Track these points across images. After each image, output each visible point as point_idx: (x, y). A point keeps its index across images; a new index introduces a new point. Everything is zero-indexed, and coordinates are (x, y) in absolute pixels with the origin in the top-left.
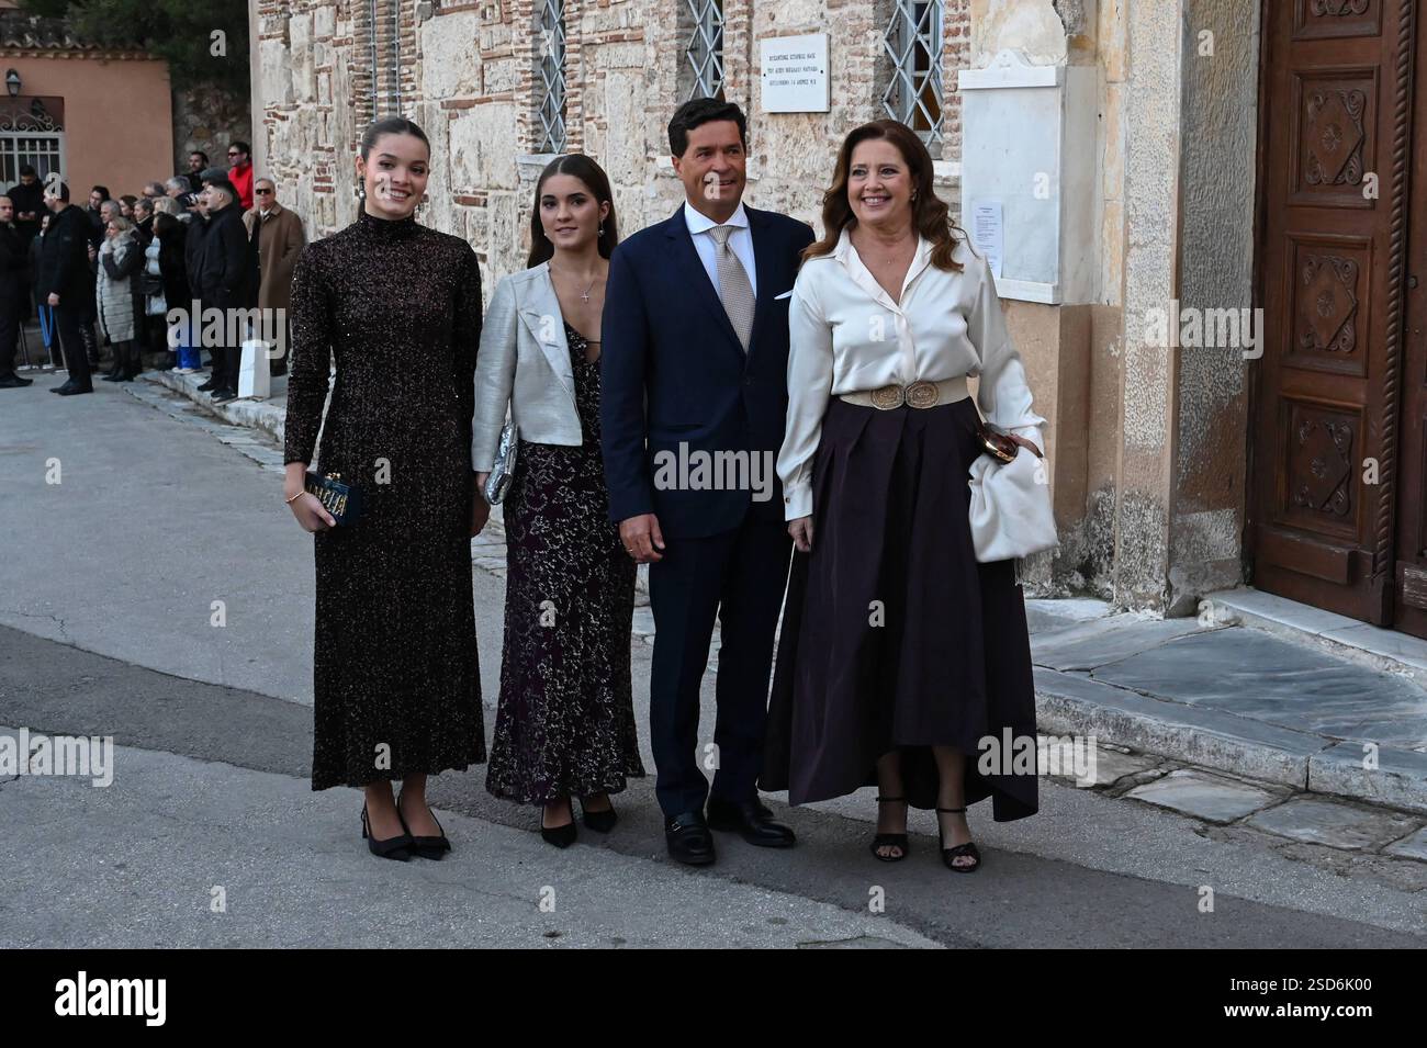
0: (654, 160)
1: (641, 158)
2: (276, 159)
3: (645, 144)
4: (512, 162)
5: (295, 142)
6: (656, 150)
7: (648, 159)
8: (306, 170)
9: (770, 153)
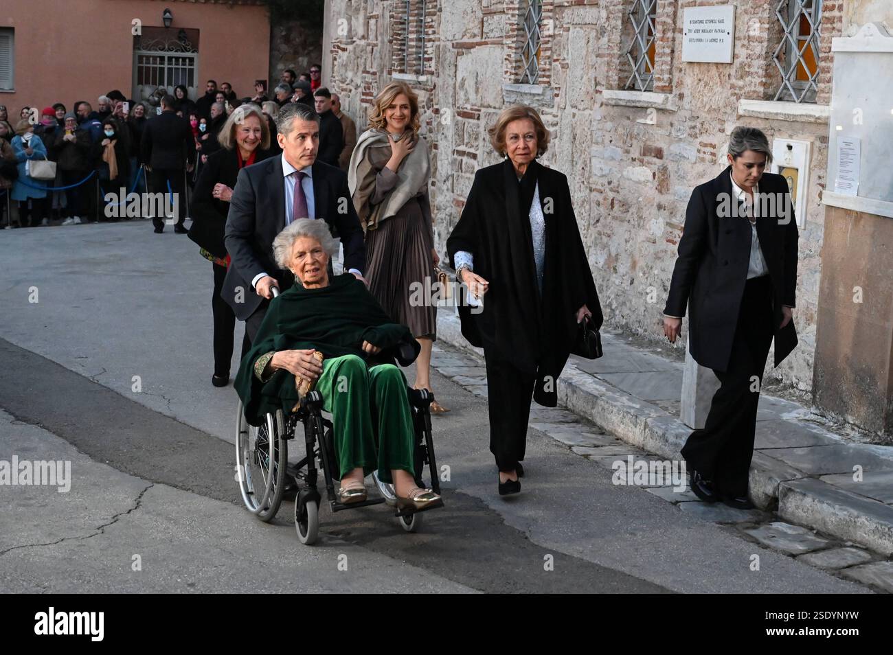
0: (601, 92)
1: (592, 90)
2: (337, 78)
3: (595, 80)
4: (499, 88)
5: (350, 67)
6: (603, 85)
7: (597, 92)
8: (357, 87)
9: (686, 92)
